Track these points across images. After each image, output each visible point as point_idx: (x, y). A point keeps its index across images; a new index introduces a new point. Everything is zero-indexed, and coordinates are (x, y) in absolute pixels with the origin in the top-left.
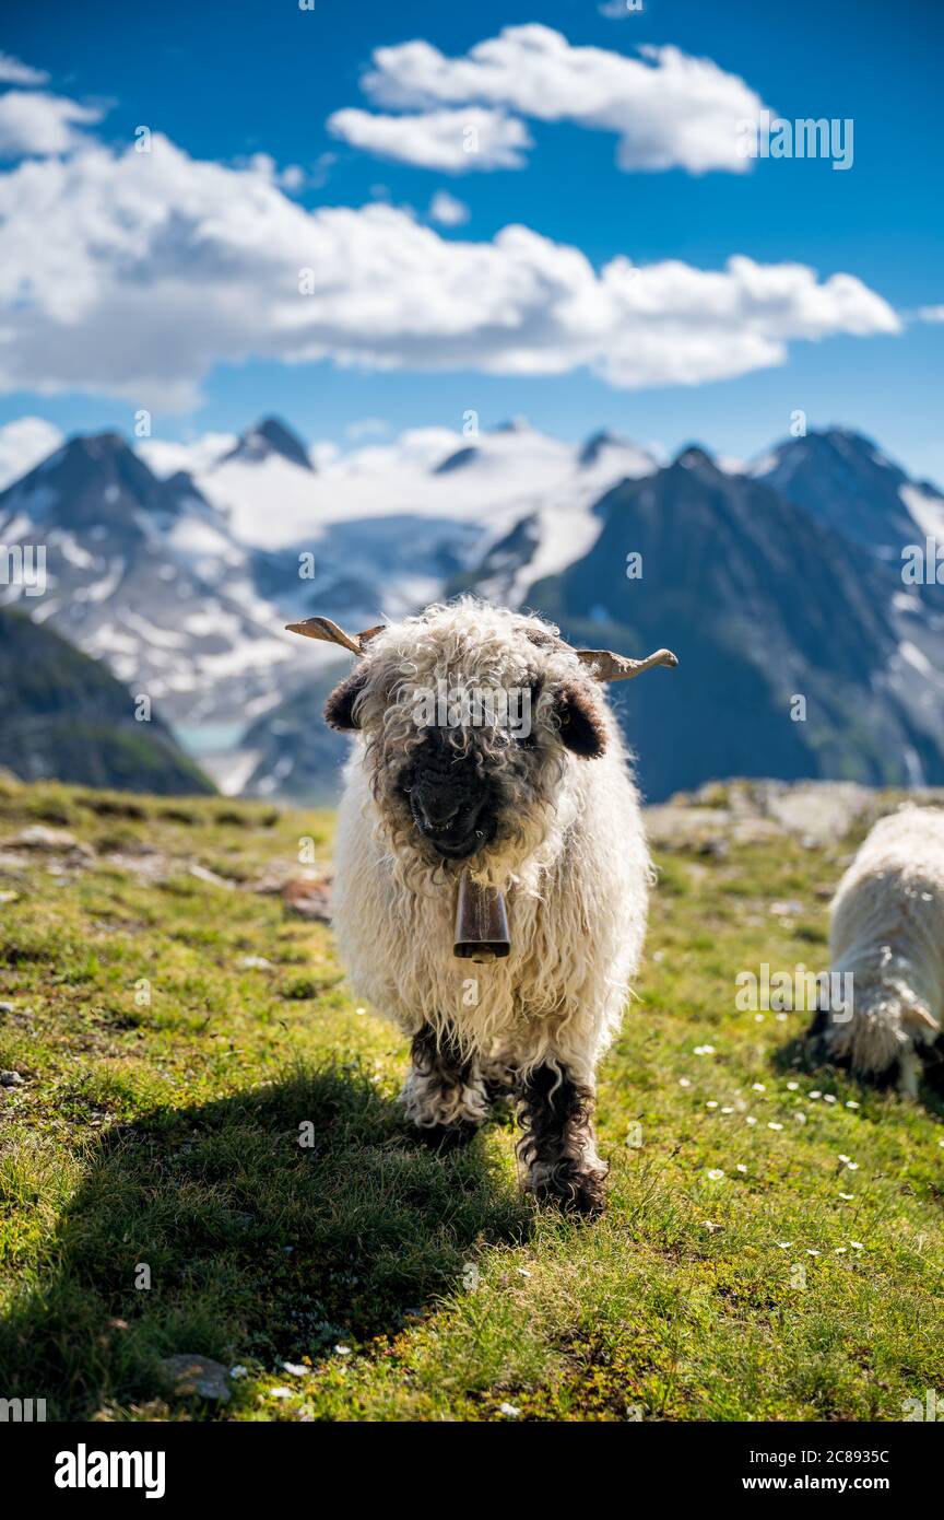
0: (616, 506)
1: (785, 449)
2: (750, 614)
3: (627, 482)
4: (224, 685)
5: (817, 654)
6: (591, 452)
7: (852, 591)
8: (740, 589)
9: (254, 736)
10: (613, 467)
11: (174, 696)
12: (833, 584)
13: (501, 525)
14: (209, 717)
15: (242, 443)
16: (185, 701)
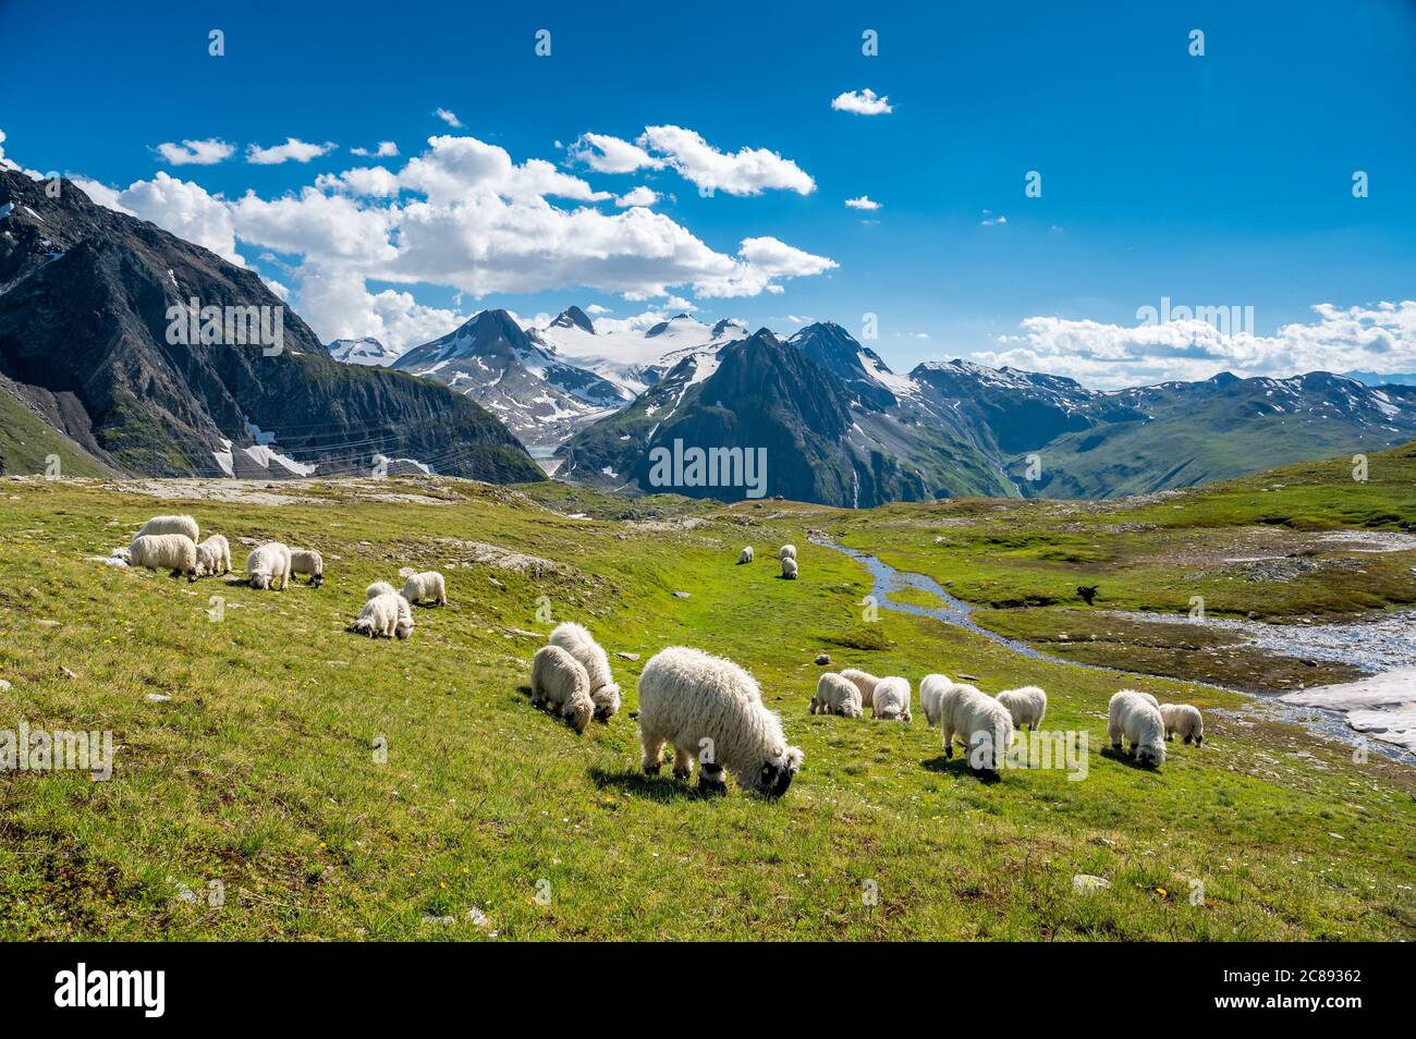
0: (728, 354)
1: (805, 331)
2: (786, 406)
3: (734, 342)
4: (549, 428)
5: (816, 427)
6: (719, 330)
7: (832, 398)
8: (782, 395)
9: (558, 454)
10: (728, 336)
11: (525, 431)
12: (825, 395)
13: (673, 363)
14: (540, 443)
15: (560, 318)
16: (531, 435)
